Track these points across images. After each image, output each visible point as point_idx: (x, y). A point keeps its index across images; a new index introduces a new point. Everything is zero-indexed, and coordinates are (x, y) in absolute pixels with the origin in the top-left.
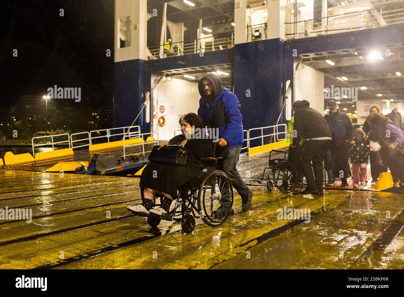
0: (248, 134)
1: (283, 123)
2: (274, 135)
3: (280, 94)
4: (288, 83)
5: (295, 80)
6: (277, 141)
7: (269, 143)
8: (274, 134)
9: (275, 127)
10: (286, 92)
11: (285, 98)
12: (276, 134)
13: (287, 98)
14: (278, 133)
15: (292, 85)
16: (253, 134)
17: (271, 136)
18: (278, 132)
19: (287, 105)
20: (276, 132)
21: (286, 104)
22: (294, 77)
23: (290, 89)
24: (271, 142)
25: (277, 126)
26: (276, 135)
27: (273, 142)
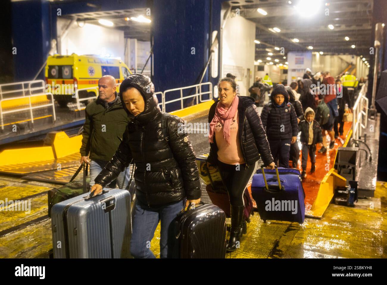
0: (163, 97)
1: (208, 81)
2: (196, 97)
3: (206, 47)
4: (215, 33)
5: (222, 31)
6: (200, 102)
7: (191, 105)
8: (197, 95)
9: (198, 86)
10: (212, 45)
11: (210, 52)
12: (198, 94)
13: (213, 51)
14: (201, 94)
15: (218, 37)
16: (169, 97)
17: (193, 97)
18: (202, 92)
19: (214, 60)
20: (199, 92)
21: (213, 58)
22: (221, 27)
23: (217, 41)
24: (193, 104)
25: (200, 85)
26: (199, 96)
27: (195, 104)
